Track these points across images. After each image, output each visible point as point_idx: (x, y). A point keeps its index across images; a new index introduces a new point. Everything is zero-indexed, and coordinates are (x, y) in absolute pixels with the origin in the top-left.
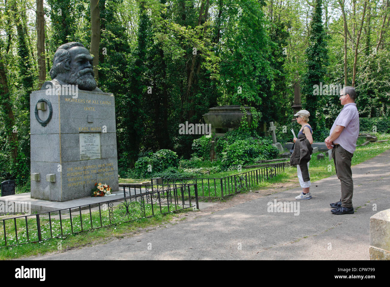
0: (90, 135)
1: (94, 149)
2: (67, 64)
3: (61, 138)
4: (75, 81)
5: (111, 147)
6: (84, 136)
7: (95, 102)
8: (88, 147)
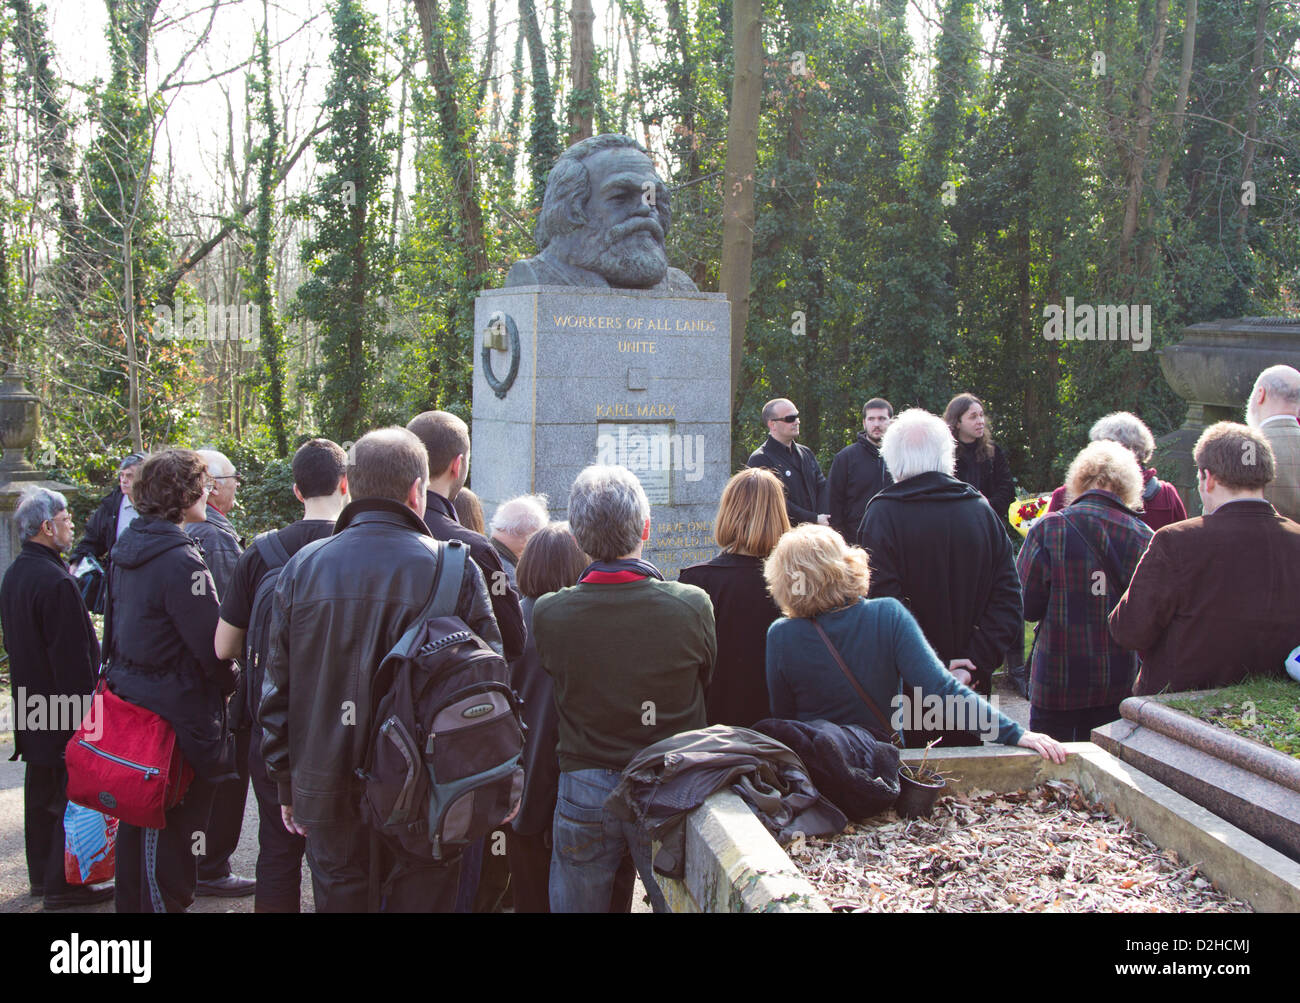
1: (648, 473)
2: (577, 207)
3: (537, 436)
4: (597, 258)
5: (710, 470)
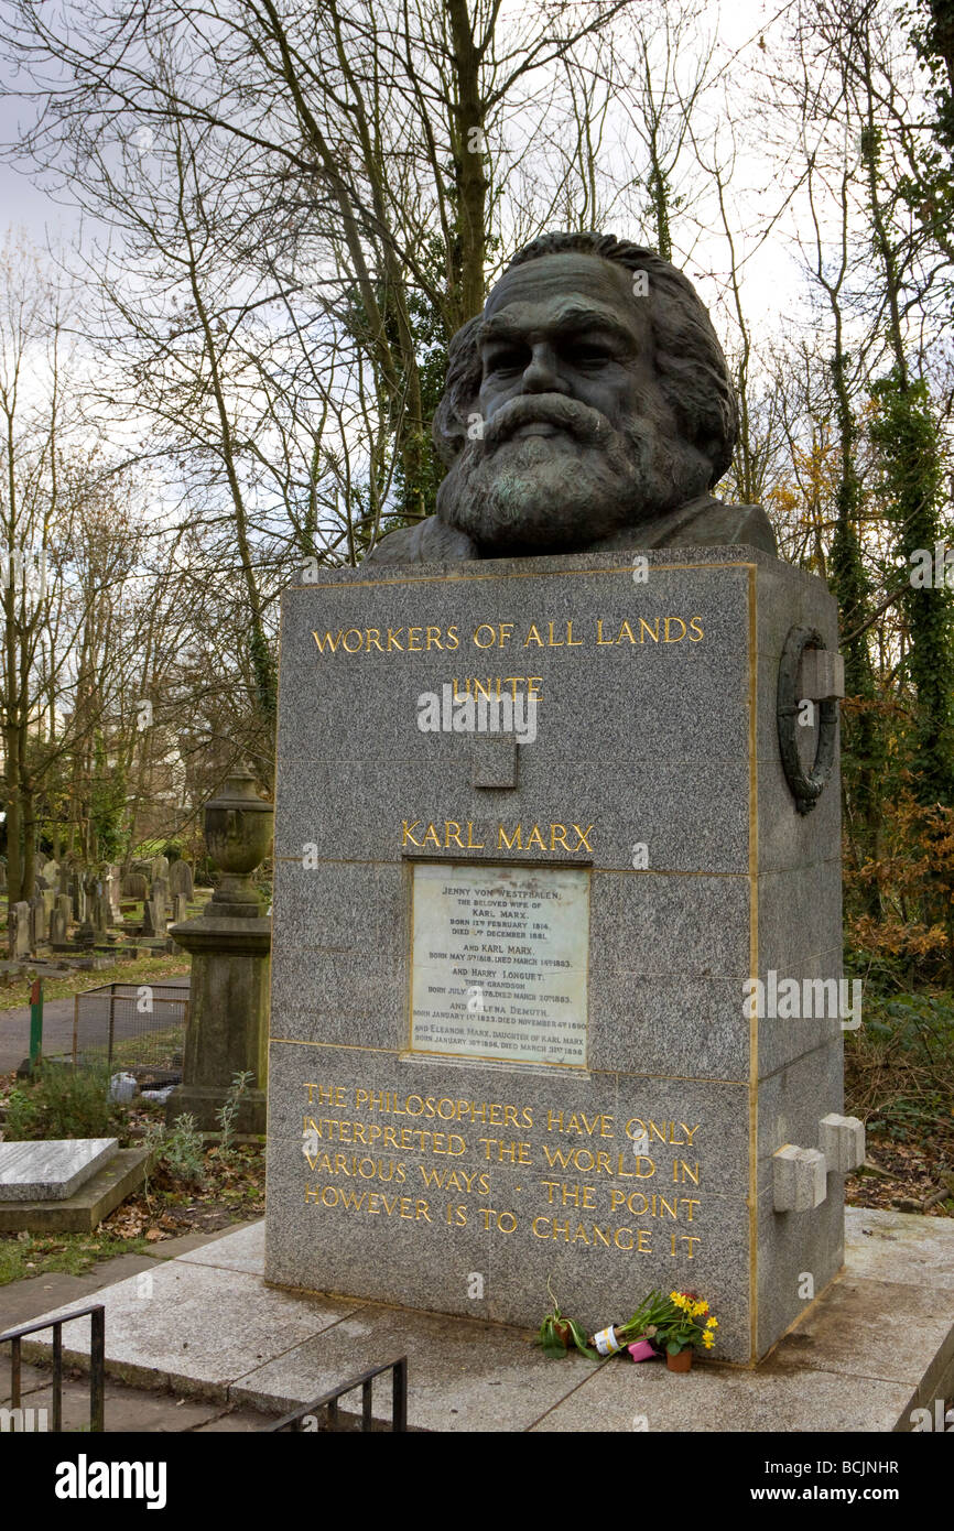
0: (499, 883)
1: (531, 987)
5: (690, 993)
6: (454, 886)
7: (543, 632)
8: (483, 966)
